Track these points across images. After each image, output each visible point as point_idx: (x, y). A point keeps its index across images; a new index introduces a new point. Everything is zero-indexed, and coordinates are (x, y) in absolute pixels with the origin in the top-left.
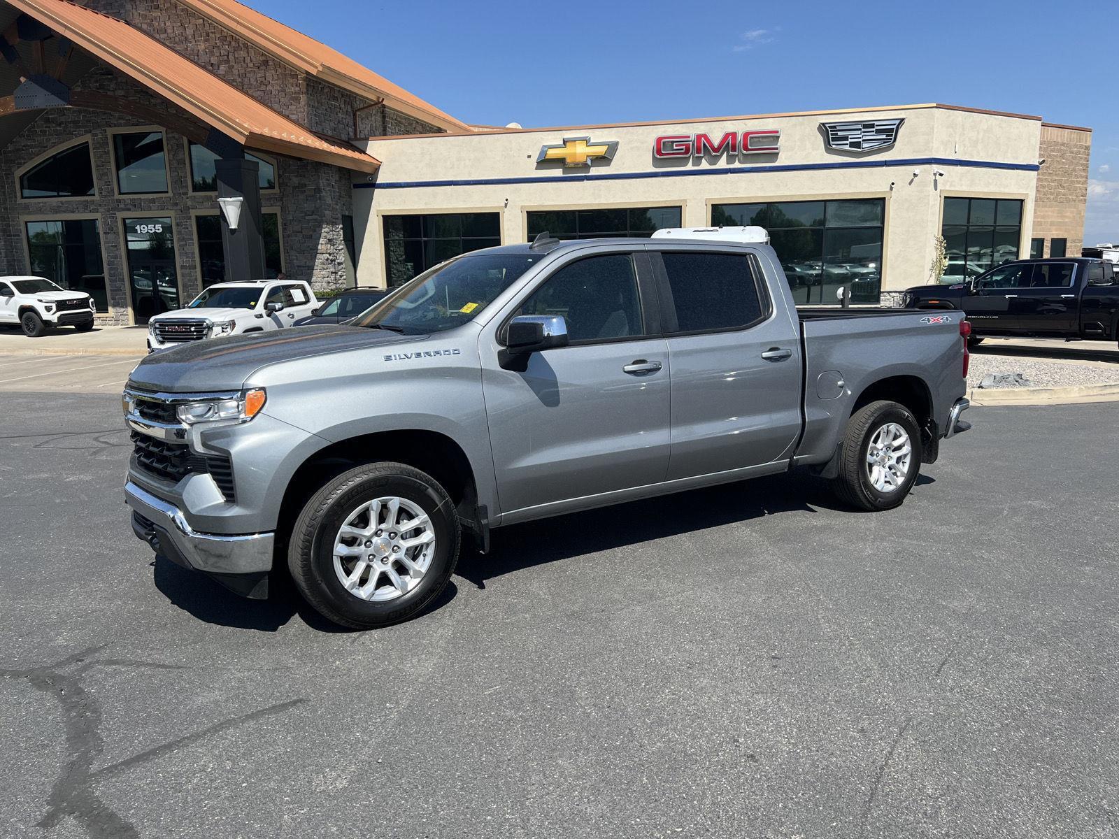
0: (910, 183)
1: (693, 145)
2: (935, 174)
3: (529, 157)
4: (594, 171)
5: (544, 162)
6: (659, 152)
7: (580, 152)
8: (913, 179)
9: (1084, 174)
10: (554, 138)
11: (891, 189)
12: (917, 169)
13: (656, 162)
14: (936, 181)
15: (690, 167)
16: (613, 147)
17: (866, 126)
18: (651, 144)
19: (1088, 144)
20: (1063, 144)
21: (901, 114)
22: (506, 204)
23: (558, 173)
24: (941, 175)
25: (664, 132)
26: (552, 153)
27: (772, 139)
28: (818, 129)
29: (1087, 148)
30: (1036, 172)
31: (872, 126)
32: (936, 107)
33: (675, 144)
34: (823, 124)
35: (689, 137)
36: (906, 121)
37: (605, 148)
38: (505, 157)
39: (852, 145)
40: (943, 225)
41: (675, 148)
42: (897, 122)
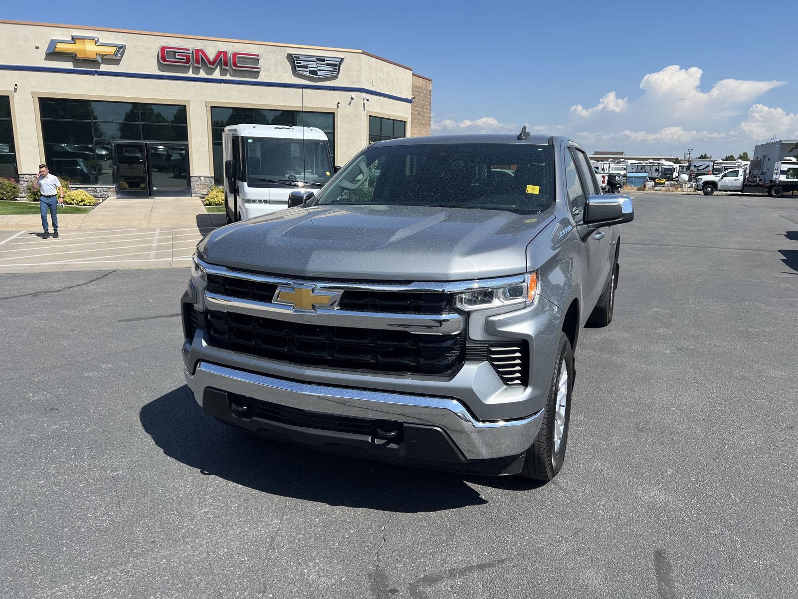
0: (349, 104)
1: (193, 57)
2: (364, 99)
3: (37, 48)
4: (104, 68)
5: (53, 54)
6: (164, 59)
7: (90, 49)
8: (351, 102)
9: (429, 107)
10: (61, 35)
11: (338, 107)
12: (353, 94)
13: (161, 66)
14: (364, 104)
15: (190, 74)
16: (121, 49)
17: (319, 60)
18: (156, 50)
19: (431, 89)
20: (420, 88)
21: (341, 54)
22: (15, 90)
23: (69, 65)
24: (368, 100)
25: (166, 42)
26: (60, 47)
27: (253, 60)
28: (287, 57)
29: (430, 91)
30: (410, 104)
31: (323, 60)
32: (362, 53)
33: (177, 54)
34: (291, 55)
35: (188, 50)
36: (344, 60)
37: (113, 50)
38: (11, 46)
39: (311, 72)
40: (369, 135)
41: (177, 57)
42: (339, 60)
